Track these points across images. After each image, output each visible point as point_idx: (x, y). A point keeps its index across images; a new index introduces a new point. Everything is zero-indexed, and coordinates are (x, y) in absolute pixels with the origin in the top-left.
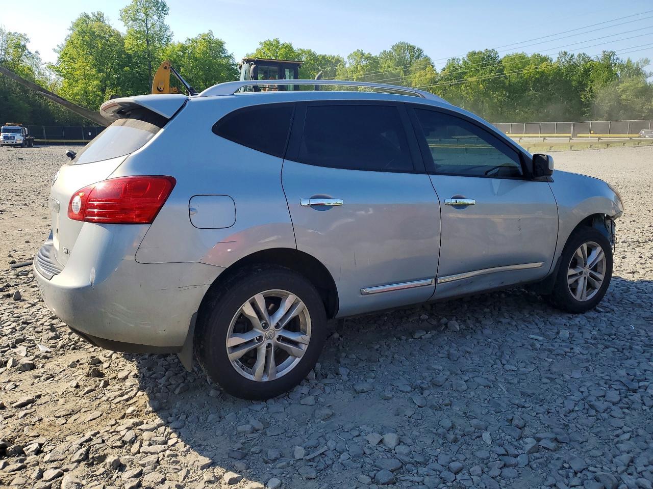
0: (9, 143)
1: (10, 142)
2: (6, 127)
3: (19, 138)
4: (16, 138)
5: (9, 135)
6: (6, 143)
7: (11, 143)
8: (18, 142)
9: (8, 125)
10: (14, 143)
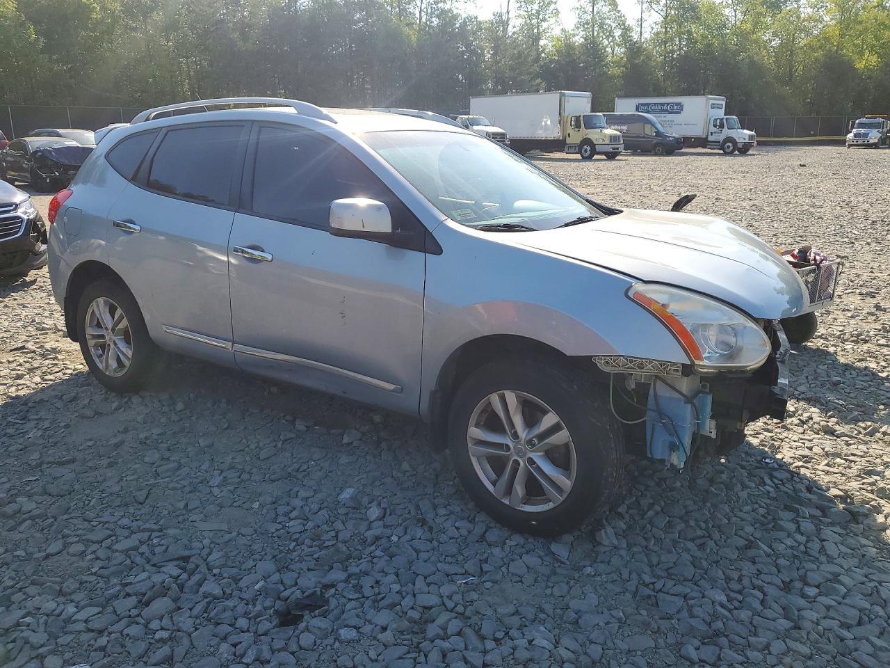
0: (859, 143)
1: (861, 140)
2: (863, 120)
3: (874, 136)
4: (869, 135)
5: (862, 131)
6: (855, 143)
7: (861, 142)
8: (871, 141)
9: (866, 118)
10: (866, 142)
